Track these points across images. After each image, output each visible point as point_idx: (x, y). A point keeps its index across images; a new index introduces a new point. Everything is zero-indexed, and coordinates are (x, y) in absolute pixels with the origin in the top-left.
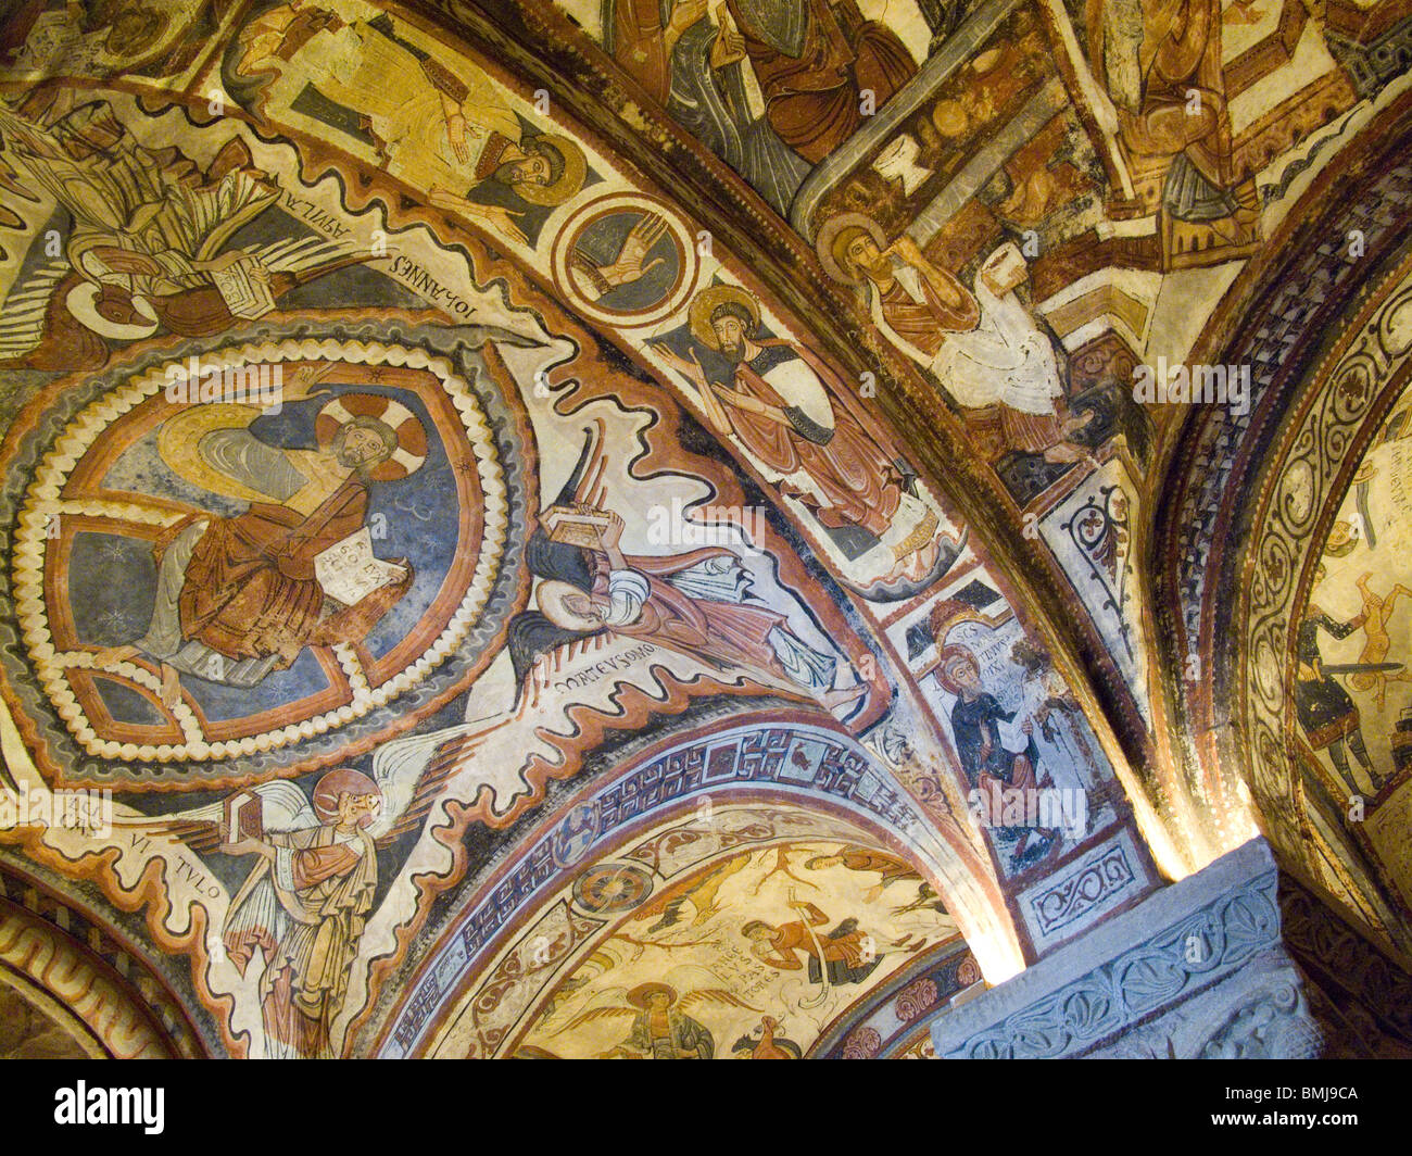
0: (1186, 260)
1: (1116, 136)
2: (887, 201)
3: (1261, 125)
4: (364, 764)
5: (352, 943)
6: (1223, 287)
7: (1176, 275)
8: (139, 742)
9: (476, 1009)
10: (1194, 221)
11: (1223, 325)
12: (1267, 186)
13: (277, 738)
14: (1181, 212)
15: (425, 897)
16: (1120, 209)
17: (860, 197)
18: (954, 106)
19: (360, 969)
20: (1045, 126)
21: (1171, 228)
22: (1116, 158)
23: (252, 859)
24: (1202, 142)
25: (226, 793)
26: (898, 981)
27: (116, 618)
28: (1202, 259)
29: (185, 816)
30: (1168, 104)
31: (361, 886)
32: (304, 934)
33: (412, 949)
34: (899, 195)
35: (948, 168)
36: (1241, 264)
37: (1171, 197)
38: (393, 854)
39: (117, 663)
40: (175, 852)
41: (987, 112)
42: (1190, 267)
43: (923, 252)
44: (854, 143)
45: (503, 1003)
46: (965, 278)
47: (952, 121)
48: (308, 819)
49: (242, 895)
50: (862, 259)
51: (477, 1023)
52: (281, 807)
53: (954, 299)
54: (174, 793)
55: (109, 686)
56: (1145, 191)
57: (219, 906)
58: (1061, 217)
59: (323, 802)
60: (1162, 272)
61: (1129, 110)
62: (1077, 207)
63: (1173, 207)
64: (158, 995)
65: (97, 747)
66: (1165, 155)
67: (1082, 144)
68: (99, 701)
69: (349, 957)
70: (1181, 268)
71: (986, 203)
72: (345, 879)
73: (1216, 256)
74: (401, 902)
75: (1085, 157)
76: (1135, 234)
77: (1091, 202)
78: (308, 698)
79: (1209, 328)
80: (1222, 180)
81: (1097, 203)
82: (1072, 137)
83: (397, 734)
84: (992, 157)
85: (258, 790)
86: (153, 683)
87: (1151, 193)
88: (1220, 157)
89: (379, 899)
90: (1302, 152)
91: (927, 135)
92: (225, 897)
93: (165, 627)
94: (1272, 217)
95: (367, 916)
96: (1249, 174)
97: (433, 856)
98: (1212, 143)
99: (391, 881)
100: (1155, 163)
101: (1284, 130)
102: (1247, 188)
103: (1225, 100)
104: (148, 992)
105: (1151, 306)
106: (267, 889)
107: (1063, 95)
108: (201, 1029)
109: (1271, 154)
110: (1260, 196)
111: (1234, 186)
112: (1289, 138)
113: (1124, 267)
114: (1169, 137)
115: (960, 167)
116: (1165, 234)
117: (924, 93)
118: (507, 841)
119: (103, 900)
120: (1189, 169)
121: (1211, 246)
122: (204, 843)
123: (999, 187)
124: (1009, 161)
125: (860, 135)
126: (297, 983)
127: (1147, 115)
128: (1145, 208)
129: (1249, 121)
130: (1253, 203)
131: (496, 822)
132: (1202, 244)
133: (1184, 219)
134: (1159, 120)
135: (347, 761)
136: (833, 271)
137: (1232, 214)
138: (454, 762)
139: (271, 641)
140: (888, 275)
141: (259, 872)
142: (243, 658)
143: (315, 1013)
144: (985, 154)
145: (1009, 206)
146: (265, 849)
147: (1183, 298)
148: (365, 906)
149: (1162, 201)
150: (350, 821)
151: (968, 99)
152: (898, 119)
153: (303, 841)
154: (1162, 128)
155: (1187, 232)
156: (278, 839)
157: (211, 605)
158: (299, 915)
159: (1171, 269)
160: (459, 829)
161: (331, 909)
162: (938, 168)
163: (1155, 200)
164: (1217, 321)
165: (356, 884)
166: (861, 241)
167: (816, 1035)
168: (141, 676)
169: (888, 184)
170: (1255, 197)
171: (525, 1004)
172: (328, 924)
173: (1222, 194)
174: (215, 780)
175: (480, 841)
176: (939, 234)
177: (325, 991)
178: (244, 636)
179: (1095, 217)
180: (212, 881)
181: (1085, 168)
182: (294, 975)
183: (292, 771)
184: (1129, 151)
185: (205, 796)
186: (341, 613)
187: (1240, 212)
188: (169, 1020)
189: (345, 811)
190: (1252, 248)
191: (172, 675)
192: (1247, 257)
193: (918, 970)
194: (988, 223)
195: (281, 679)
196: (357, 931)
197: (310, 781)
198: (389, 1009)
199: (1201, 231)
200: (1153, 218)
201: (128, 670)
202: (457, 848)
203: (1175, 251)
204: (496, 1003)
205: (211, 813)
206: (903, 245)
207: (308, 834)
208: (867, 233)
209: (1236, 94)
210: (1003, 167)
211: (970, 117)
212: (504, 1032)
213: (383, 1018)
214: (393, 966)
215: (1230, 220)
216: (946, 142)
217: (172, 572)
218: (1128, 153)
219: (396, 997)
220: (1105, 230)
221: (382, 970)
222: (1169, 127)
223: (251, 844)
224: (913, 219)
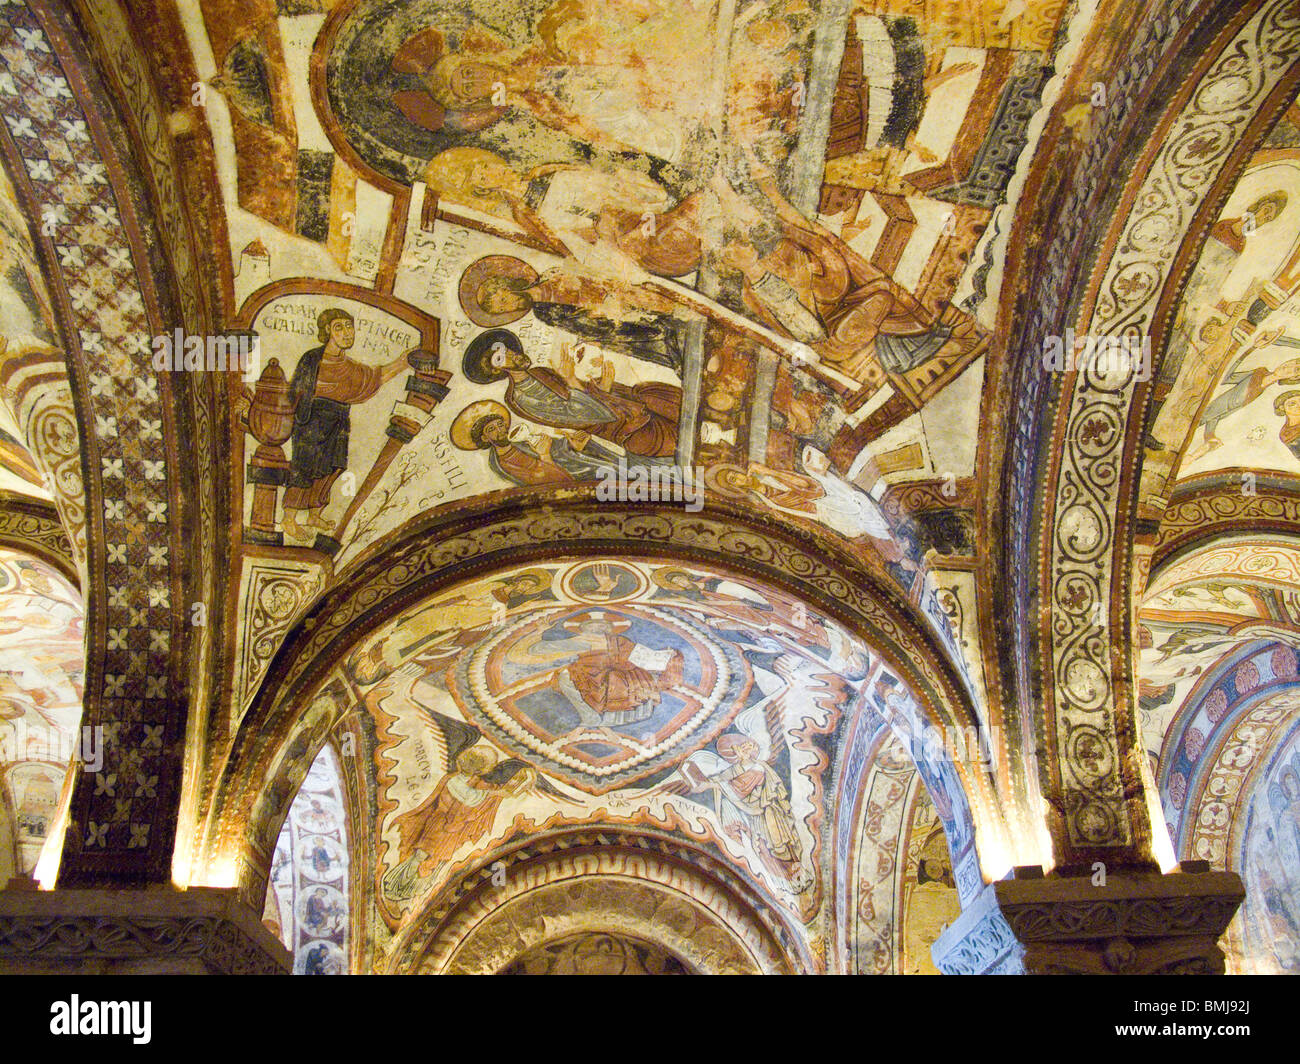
0: (934, 387)
1: (821, 362)
2: (725, 453)
3: (928, 274)
4: (733, 729)
5: (788, 814)
6: (980, 380)
7: (931, 404)
8: (617, 761)
9: (869, 836)
10: (921, 364)
11: (998, 400)
12: (967, 301)
13: (681, 734)
14: (905, 366)
15: (814, 777)
16: (853, 402)
17: (710, 458)
18: (717, 395)
19: (801, 827)
20: (777, 375)
21: (906, 382)
22: (830, 373)
23: (710, 792)
24: (890, 315)
25: (677, 766)
26: (1201, 692)
27: (563, 720)
28: (946, 378)
29: (664, 783)
30: (845, 315)
31: (774, 786)
32: (759, 821)
33: (826, 807)
34: (730, 447)
35: (743, 422)
36: (981, 360)
37: (890, 363)
38: (781, 764)
39: (577, 736)
40: (674, 799)
41: (739, 386)
42: (939, 390)
43: (767, 466)
44: (683, 436)
45: (883, 827)
46: (798, 470)
47: (722, 402)
48: (723, 765)
49: (718, 808)
50: (739, 482)
51: (875, 842)
52: (707, 763)
53: (803, 483)
54: (651, 776)
55: (582, 746)
56: (867, 376)
57: (711, 816)
58: (822, 423)
59: (726, 754)
60: (916, 410)
61: (819, 341)
62: (829, 414)
63: (897, 369)
64: (711, 865)
65: (599, 772)
66: (866, 345)
67: (806, 379)
68: (584, 754)
69: (791, 823)
70: (933, 396)
71: (778, 430)
72: (763, 786)
73: (955, 370)
74: (801, 786)
75: (812, 384)
76: (877, 407)
77: (831, 409)
78: (681, 712)
79: (984, 412)
80: (924, 324)
81: (835, 407)
82: (796, 375)
83: (738, 711)
84: (761, 405)
85: (691, 759)
86: (601, 737)
87: (872, 373)
88: (914, 311)
89: (789, 788)
90: (979, 260)
91: (715, 415)
92: (710, 812)
93: (589, 714)
94: (987, 315)
95: (788, 798)
96: (944, 305)
97: (804, 757)
98: (899, 309)
99: (789, 778)
100: (862, 356)
101: (951, 261)
102: (950, 312)
103: (889, 278)
104: (704, 864)
105: (921, 439)
106: (726, 803)
107: (773, 355)
108: (741, 875)
109: (952, 281)
110: (965, 310)
111: (938, 321)
112: (958, 262)
113: (880, 435)
114: (861, 333)
115: (749, 418)
116: (903, 387)
117: (696, 398)
118: (839, 736)
119: (657, 828)
120: (891, 341)
121: (946, 367)
122: (682, 790)
123: (778, 419)
124: (772, 404)
125: (683, 432)
126: (769, 846)
127: (834, 334)
128: (875, 385)
129: (917, 277)
130: (962, 319)
131: (825, 731)
132: (939, 370)
133: (911, 368)
134: (846, 330)
135: (723, 731)
136: (730, 494)
137: (949, 337)
138: (778, 714)
139: (642, 695)
140: (759, 484)
141: (718, 797)
142: (635, 708)
143: (788, 857)
144: (756, 406)
145: (792, 425)
146: (711, 785)
147: (947, 411)
148: (784, 794)
149: (885, 371)
150: (746, 757)
151: (721, 386)
152: (694, 417)
153: (729, 775)
154: (853, 332)
155: (922, 373)
156: (716, 778)
157: (600, 695)
158: (750, 812)
159: (923, 403)
160: (807, 740)
161: (765, 803)
162: (737, 424)
163: (879, 373)
164: (989, 403)
165: (771, 786)
166: (731, 474)
167: (1161, 740)
168: (594, 736)
169: (718, 446)
170: (962, 313)
171: (898, 821)
172: (768, 810)
173: (930, 333)
174: (666, 762)
175: (826, 743)
176: (767, 454)
177: (787, 844)
178: (627, 699)
179: (840, 417)
180: (699, 807)
181: (816, 390)
182: (765, 843)
183: (699, 745)
184: (837, 363)
185: (667, 771)
186: (662, 675)
187: (956, 331)
188: (721, 876)
189: (740, 753)
190: (985, 343)
191: (607, 730)
192: (986, 350)
193: (1212, 682)
194: (788, 439)
195: (661, 709)
196: (786, 808)
197: (712, 746)
198: (831, 838)
199: (934, 365)
200: (887, 385)
201: (586, 737)
202: (815, 749)
203: (918, 389)
204: (880, 830)
205: (675, 777)
206: (753, 467)
207: (728, 772)
208: (730, 470)
209: (894, 269)
210: (771, 408)
211: (731, 394)
212: (896, 840)
213: (830, 845)
214: (820, 816)
215: (951, 343)
216: (729, 413)
217: (570, 693)
218: (838, 365)
219: (831, 831)
220: (853, 421)
221: (814, 822)
222: (856, 327)
223: (704, 786)
224: (748, 453)
